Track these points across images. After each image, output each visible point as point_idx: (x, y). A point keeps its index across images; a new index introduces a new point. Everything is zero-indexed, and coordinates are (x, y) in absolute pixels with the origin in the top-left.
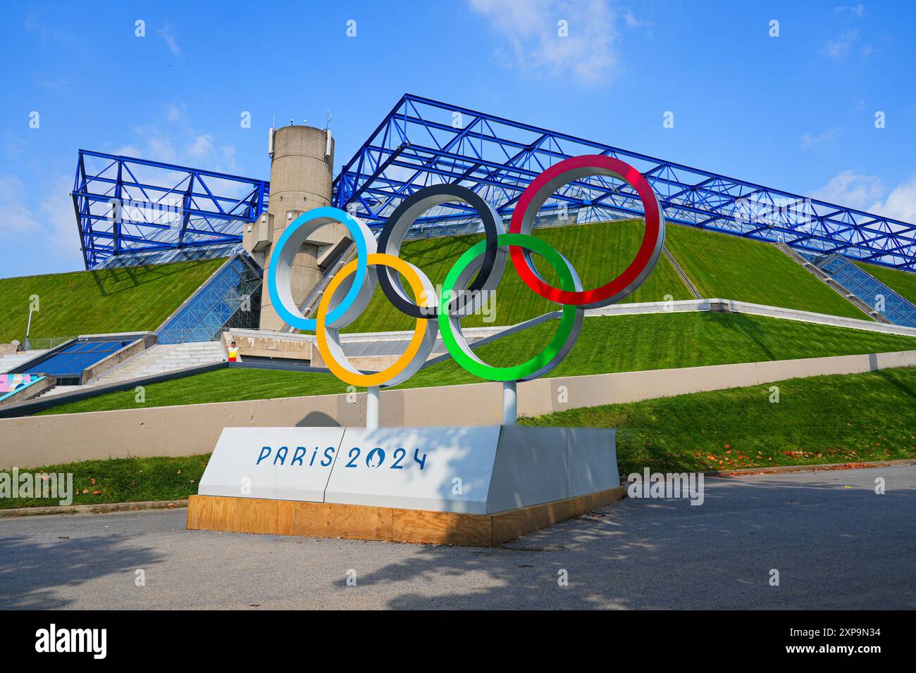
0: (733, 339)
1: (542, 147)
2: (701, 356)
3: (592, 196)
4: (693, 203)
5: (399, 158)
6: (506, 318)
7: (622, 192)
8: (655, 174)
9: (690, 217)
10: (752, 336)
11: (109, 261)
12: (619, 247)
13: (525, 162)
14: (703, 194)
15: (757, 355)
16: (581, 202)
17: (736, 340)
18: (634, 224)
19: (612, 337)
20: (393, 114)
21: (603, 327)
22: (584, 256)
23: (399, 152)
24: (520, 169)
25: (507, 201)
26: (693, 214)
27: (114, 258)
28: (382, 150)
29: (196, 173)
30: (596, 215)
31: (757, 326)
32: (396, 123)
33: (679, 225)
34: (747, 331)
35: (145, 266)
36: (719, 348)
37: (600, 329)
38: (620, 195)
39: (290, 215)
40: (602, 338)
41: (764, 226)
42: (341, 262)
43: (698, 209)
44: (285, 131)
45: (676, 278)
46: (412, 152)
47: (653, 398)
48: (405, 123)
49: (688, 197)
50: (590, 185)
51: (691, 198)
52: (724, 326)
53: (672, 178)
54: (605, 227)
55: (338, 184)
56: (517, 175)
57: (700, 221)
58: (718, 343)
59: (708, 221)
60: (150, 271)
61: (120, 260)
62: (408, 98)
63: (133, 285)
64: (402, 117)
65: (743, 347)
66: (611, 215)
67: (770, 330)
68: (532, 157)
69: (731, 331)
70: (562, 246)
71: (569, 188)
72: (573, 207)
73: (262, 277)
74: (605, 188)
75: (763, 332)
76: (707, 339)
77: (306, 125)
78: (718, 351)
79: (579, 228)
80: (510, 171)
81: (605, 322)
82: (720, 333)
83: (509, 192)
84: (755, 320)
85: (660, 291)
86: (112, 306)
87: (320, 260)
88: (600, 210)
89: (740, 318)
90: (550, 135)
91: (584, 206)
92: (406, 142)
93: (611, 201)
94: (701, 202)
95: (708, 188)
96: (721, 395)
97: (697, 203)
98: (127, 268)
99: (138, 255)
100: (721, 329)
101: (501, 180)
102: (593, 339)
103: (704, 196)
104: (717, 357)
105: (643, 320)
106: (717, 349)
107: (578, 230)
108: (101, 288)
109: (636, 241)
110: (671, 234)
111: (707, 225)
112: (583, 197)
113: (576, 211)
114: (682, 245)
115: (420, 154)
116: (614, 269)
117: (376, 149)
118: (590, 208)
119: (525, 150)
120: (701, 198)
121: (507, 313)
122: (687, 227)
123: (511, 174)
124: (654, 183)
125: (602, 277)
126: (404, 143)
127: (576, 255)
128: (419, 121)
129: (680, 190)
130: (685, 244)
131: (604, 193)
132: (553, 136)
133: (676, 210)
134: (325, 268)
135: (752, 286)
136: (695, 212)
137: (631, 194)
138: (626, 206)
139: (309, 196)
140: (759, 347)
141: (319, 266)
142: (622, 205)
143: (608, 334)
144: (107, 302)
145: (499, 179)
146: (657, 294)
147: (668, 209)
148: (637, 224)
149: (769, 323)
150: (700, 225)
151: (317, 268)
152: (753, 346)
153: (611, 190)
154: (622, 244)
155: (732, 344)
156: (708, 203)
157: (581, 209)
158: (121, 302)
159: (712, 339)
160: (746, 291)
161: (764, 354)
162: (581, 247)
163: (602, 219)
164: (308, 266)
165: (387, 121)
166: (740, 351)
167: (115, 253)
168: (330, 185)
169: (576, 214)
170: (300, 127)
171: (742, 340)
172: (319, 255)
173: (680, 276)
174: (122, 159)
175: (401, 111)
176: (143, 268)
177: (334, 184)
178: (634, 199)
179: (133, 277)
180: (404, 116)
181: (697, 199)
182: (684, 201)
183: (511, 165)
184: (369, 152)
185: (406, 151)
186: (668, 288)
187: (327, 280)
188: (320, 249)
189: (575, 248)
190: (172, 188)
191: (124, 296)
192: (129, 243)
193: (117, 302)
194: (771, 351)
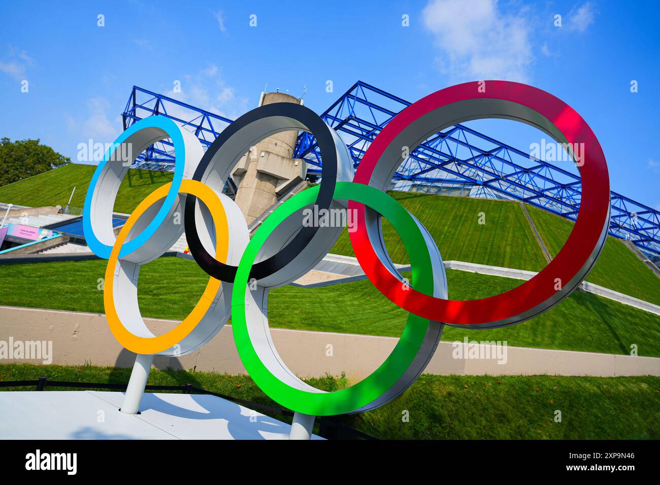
0: (584, 316)
1: (452, 136)
2: (555, 326)
3: (484, 179)
4: (561, 198)
5: (345, 126)
6: (401, 257)
7: (507, 179)
8: (536, 171)
9: (557, 207)
10: (602, 317)
11: (141, 164)
12: (498, 220)
13: (438, 144)
14: (571, 193)
15: (604, 335)
16: (474, 181)
17: (587, 317)
18: (513, 205)
19: (481, 292)
20: (348, 94)
21: (475, 282)
22: (469, 222)
23: (346, 122)
24: (433, 149)
25: (420, 171)
26: (559, 205)
27: (145, 162)
28: (335, 119)
29: (207, 114)
30: (485, 193)
31: (606, 307)
32: (348, 100)
33: (548, 212)
34: (596, 310)
35: (162, 172)
36: (572, 321)
37: (472, 283)
38: (505, 181)
39: (263, 154)
40: (473, 292)
41: (616, 225)
42: (291, 193)
43: (565, 203)
44: (271, 96)
45: (540, 252)
46: (356, 123)
47: (511, 375)
48: (355, 102)
49: (559, 192)
50: (484, 170)
51: (561, 193)
52: (578, 303)
53: (548, 176)
54: (490, 203)
55: (301, 138)
56: (430, 153)
57: (564, 212)
58: (571, 317)
59: (570, 213)
60: (164, 175)
61: (148, 165)
62: (360, 84)
63: (150, 183)
64: (353, 97)
65: (592, 325)
66: (497, 196)
67: (618, 314)
68: (444, 142)
69: (583, 308)
70: (454, 211)
71: (468, 169)
72: (469, 184)
73: (236, 193)
74: (495, 174)
75: (612, 315)
76: (562, 311)
77: (287, 93)
78: (570, 324)
79: (470, 200)
80: (425, 149)
81: (478, 278)
82: (573, 307)
83: (423, 165)
84: (605, 303)
85: (525, 261)
86: (133, 195)
87: (278, 189)
88: (487, 190)
89: (592, 298)
90: (460, 128)
91: (477, 184)
92: (353, 115)
93: (498, 185)
94: (568, 198)
95: (575, 189)
96: (579, 384)
97: (564, 198)
98: (150, 171)
99: (160, 163)
100: (575, 305)
101: (418, 155)
102: (465, 291)
103: (571, 194)
104: (569, 329)
105: (509, 283)
106: (571, 322)
107: (469, 202)
108: (130, 181)
109: (512, 218)
110: (541, 218)
111: (570, 216)
112: (477, 178)
113: (470, 187)
114: (549, 228)
115: (362, 126)
116: (492, 236)
117: (331, 117)
118: (481, 187)
119: (440, 136)
120: (569, 195)
121: (403, 254)
122: (554, 215)
123: (426, 152)
124: (533, 177)
125: (481, 240)
126: (351, 116)
127: (464, 220)
128: (365, 102)
129: (553, 186)
130: (551, 227)
131: (493, 178)
132: (462, 129)
133: (547, 200)
134: (280, 195)
135: (600, 270)
136: (562, 204)
137: (514, 182)
138: (509, 190)
139: (279, 143)
140: (607, 328)
141: (276, 193)
142: (506, 189)
143: (478, 289)
144: (130, 191)
145: (416, 154)
146: (522, 262)
147: (541, 199)
148: (515, 205)
149: (617, 307)
150: (564, 215)
151: (275, 194)
152: (602, 325)
153: (499, 176)
154: (501, 218)
155: (584, 320)
156: (574, 200)
157: (474, 187)
158: (140, 193)
159: (566, 312)
160: (595, 273)
161: (611, 335)
162: (469, 214)
163: (489, 197)
164: (269, 192)
165: (342, 99)
166: (590, 328)
167: (146, 160)
168: (296, 138)
169: (470, 190)
170: (283, 94)
171: (592, 318)
172: (278, 185)
173: (544, 252)
174: (160, 97)
175: (353, 93)
176: (160, 173)
177: (299, 138)
178: (516, 186)
179: (152, 177)
180: (354, 96)
181: (565, 195)
182: (555, 195)
183: (427, 145)
184: (326, 119)
185: (351, 122)
186: (532, 259)
187: (279, 204)
188: (279, 181)
189: (465, 214)
190: (188, 122)
191: (143, 189)
192: (157, 154)
193: (137, 192)
194: (617, 333)
